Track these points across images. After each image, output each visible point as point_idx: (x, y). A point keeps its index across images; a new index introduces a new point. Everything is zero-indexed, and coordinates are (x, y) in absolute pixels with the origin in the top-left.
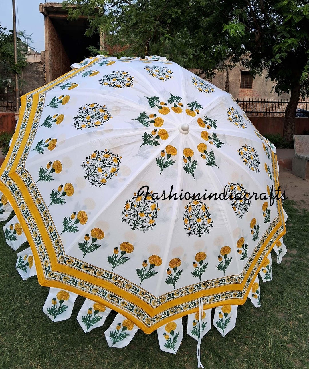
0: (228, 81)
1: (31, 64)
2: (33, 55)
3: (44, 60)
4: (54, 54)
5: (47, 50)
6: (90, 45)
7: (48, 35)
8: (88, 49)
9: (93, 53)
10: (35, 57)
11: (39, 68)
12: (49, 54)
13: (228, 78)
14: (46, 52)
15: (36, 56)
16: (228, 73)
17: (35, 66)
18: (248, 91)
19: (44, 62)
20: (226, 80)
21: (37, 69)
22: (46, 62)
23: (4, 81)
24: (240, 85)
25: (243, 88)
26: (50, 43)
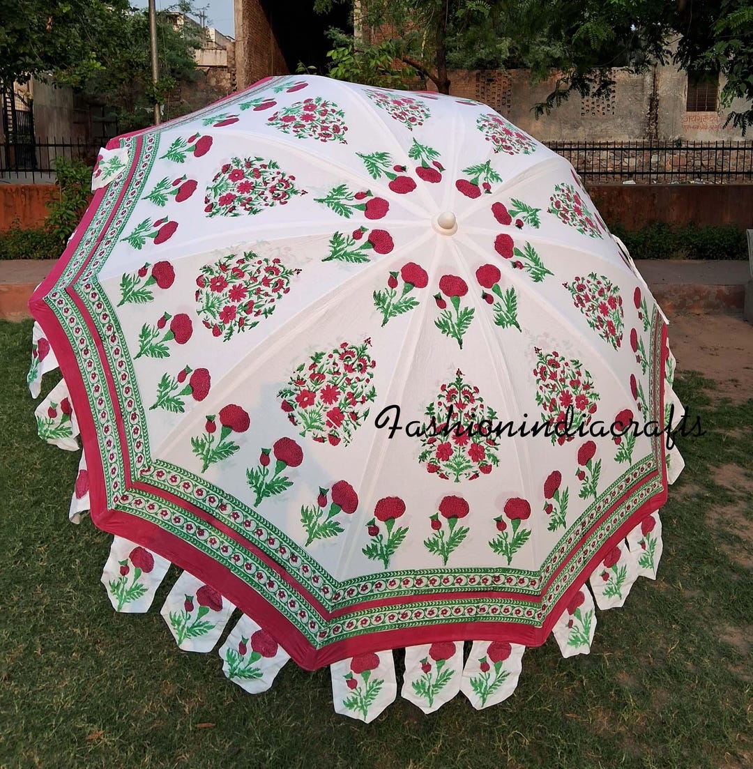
0: (655, 94)
1: (205, 73)
2: (214, 51)
3: (233, 62)
4: (254, 48)
5: (240, 39)
6: (330, 26)
7: (240, 7)
8: (327, 35)
9: (337, 44)
10: (218, 55)
11: (222, 80)
12: (245, 48)
13: (655, 87)
14: (237, 44)
15: (218, 51)
16: (655, 77)
17: (214, 76)
18: (706, 117)
19: (234, 66)
20: (651, 92)
21: (218, 82)
22: (238, 66)
23: (149, 110)
24: (685, 104)
25: (695, 111)
26: (247, 23)
